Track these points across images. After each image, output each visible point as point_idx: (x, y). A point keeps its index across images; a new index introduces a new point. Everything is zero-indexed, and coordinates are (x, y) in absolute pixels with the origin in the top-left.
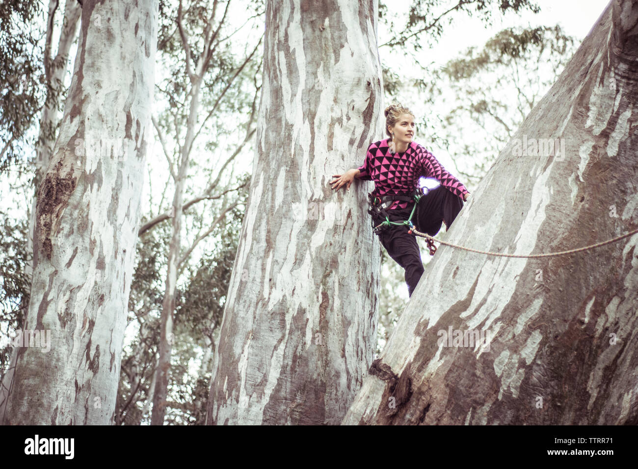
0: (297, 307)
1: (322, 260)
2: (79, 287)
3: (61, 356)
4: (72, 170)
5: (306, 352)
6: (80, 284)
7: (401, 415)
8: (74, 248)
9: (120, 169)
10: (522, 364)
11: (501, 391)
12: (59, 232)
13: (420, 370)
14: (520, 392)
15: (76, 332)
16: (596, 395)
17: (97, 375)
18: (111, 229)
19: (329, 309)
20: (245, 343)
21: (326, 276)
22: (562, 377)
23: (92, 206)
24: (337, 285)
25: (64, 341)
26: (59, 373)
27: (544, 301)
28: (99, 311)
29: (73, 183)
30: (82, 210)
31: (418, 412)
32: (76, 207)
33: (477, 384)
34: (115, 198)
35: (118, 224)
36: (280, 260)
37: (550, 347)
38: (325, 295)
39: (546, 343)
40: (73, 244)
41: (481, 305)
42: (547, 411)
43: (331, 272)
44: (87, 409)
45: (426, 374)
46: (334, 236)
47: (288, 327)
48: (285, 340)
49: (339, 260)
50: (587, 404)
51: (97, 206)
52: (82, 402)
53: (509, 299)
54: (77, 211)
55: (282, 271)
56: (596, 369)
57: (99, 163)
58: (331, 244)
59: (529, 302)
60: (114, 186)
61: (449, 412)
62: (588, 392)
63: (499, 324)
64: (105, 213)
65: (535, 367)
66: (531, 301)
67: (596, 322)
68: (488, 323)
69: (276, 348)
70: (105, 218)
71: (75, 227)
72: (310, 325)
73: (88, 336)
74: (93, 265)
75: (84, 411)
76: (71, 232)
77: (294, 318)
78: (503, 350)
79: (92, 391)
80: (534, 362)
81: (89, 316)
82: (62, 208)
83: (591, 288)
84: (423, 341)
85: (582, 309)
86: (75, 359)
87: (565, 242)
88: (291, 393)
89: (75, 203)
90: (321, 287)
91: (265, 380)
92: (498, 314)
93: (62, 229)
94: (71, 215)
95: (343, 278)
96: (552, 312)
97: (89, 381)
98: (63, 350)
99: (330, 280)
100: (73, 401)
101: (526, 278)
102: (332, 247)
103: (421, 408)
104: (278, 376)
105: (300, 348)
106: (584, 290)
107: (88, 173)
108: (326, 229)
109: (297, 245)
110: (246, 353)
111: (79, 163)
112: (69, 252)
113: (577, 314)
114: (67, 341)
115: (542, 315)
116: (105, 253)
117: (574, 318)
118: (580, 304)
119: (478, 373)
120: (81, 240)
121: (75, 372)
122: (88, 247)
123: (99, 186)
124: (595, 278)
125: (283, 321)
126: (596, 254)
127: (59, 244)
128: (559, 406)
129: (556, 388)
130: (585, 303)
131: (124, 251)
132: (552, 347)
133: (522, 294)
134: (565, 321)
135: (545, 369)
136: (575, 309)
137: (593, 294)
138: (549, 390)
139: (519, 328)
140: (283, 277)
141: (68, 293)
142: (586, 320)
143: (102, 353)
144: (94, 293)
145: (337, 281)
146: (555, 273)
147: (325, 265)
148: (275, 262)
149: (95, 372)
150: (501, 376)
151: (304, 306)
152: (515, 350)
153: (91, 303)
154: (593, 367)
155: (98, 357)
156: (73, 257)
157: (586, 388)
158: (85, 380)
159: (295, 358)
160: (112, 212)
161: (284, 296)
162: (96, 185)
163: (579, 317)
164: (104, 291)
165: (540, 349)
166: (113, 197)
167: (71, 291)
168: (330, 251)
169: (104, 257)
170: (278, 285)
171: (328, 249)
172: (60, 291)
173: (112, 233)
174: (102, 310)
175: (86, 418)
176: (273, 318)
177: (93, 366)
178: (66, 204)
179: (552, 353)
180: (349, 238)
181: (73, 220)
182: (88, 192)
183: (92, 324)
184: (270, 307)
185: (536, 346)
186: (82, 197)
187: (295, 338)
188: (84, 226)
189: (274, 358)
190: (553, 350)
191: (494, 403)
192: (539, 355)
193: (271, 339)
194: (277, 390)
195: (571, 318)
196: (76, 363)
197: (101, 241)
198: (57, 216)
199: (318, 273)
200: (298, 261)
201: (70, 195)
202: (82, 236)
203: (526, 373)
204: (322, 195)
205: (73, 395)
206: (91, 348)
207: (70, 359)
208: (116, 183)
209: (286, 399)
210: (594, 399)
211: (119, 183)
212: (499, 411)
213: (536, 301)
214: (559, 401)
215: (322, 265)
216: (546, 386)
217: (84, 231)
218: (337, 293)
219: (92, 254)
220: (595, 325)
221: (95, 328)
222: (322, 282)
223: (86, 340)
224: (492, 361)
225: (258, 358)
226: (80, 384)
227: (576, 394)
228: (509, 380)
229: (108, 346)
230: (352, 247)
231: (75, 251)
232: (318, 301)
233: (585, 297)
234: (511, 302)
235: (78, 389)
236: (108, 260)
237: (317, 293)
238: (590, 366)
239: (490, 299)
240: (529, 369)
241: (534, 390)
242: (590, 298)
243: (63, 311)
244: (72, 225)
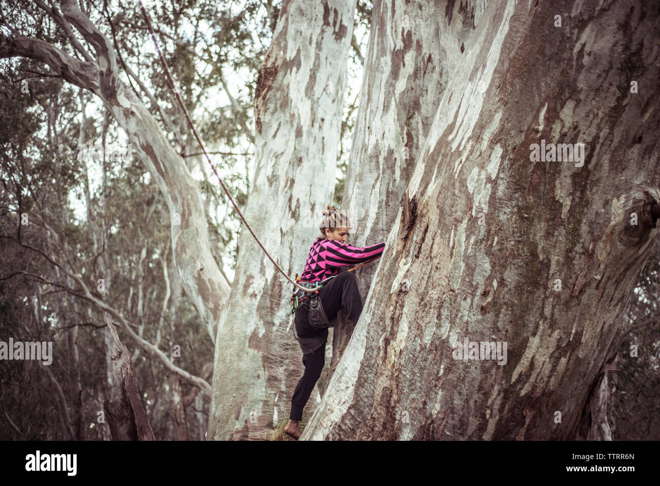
0: (386, 149)
1: (405, 104)
2: (282, 154)
3: (268, 210)
4: (276, 59)
5: (397, 188)
6: (283, 151)
7: (410, 237)
8: (278, 123)
9: (318, 52)
10: (489, 180)
11: (474, 207)
12: (266, 112)
13: (422, 195)
14: (489, 207)
15: (280, 189)
16: (569, 203)
17: (299, 222)
18: (308, 103)
19: (414, 147)
20: (354, 185)
21: (410, 118)
22: (524, 188)
23: (291, 86)
24: (420, 125)
25: (271, 197)
26: (267, 223)
27: (503, 115)
28: (298, 171)
29: (275, 70)
30: (283, 91)
31: (421, 234)
32: (278, 90)
33: (457, 203)
34: (313, 77)
35: (315, 98)
36: (374, 109)
37: (510, 159)
38: (409, 135)
39: (506, 156)
40: (278, 120)
41: (460, 126)
42: (515, 223)
43: (414, 114)
44: (291, 251)
45: (426, 198)
46: (414, 81)
47: (381, 167)
48: (380, 180)
49: (421, 102)
50: (561, 213)
51: (295, 86)
52: (287, 244)
53: (478, 116)
54: (280, 92)
55: (376, 119)
56: (562, 176)
57: (299, 50)
58: (412, 89)
59: (491, 117)
60: (312, 67)
61: (439, 231)
62: (558, 201)
63: (471, 143)
64: (303, 90)
65: (500, 182)
66: (493, 116)
67: (552, 128)
68: (463, 143)
69: (374, 187)
70: (303, 94)
71: (278, 106)
72: (398, 163)
73: (289, 192)
74: (293, 134)
75: (289, 251)
76: (275, 110)
77: (385, 159)
78: (473, 167)
79: (295, 235)
80: (497, 177)
81: (291, 176)
82: (268, 91)
83: (543, 95)
84: (426, 166)
85: (536, 117)
86: (280, 211)
87: (520, 52)
88: (387, 224)
89: (278, 86)
90: (406, 128)
91: (367, 215)
92: (469, 134)
93: (268, 109)
94: (275, 96)
95: (427, 118)
96: (510, 125)
97: (291, 228)
98: (271, 204)
99: (413, 121)
100: (279, 243)
101: (490, 94)
102: (413, 91)
103: (423, 229)
104: (376, 211)
105: (391, 184)
106: (537, 98)
107: (288, 59)
108: (407, 76)
109: (385, 93)
110: (355, 194)
111: (282, 53)
112: (275, 126)
113: (532, 123)
114: (274, 197)
115: (502, 130)
116: (302, 123)
117: (529, 128)
118: (534, 113)
119: (457, 192)
120: (283, 115)
121: (280, 221)
122: (289, 120)
123: (298, 69)
124: (546, 83)
125: (378, 162)
126: (547, 58)
127: (267, 121)
128: (526, 218)
129: (520, 199)
130: (539, 111)
131: (323, 120)
132: (511, 159)
133: (486, 110)
134: (521, 132)
135: (508, 182)
136: (529, 119)
137: (546, 100)
138: (514, 202)
139: (485, 144)
140: (376, 124)
141: (274, 159)
142: (541, 128)
143: (302, 205)
144: (294, 157)
145: (420, 121)
146: (512, 85)
147: (408, 108)
148: (372, 111)
149: (297, 220)
150: (473, 194)
151: (392, 147)
152: (482, 167)
153: (291, 165)
154: (557, 175)
155: (299, 208)
156: (278, 129)
157: (554, 198)
158: (289, 227)
159: (388, 193)
160: (310, 89)
161: (377, 140)
162: (294, 69)
163: (533, 126)
164: (303, 154)
165: (502, 163)
166: (311, 77)
167: (276, 157)
168: (412, 95)
169: (302, 127)
170: (373, 131)
171: (409, 93)
172: (268, 158)
173: (309, 107)
174: (301, 170)
175: (291, 257)
176: (371, 161)
177: (295, 215)
178: (270, 88)
179: (512, 165)
180: (430, 81)
181: (276, 100)
182: (288, 76)
183: (293, 181)
184: (369, 151)
185: (499, 160)
186: (282, 81)
187: (386, 176)
188: (285, 103)
189: (373, 195)
190: (513, 162)
191: (469, 220)
192: (501, 169)
193: (370, 179)
194: (376, 223)
195: (526, 128)
196: (280, 213)
197: (299, 114)
198: (264, 98)
199: (402, 116)
200: (386, 108)
201: (273, 81)
202: (284, 112)
203: (492, 188)
204: (403, 45)
205: (279, 239)
206: (293, 201)
207: (276, 211)
208: (314, 64)
209: (383, 230)
210: (568, 208)
211: (317, 64)
212: (474, 226)
213: (497, 115)
214: (526, 213)
215: (405, 109)
216: (510, 199)
217: (285, 107)
218: (421, 132)
219: (292, 126)
220: (550, 132)
221: (295, 185)
222: (406, 124)
223: (288, 195)
224: (466, 180)
225: (362, 197)
226: (284, 231)
227: (544, 205)
228: (480, 197)
229: (308, 198)
230: (434, 89)
231: (279, 125)
232: (403, 141)
233: (538, 104)
234: (479, 119)
235: (283, 234)
236: (305, 129)
237: (402, 134)
238: (554, 174)
239: (465, 120)
240: (494, 183)
241: (500, 204)
242: (542, 105)
243: (270, 174)
244: (276, 104)
